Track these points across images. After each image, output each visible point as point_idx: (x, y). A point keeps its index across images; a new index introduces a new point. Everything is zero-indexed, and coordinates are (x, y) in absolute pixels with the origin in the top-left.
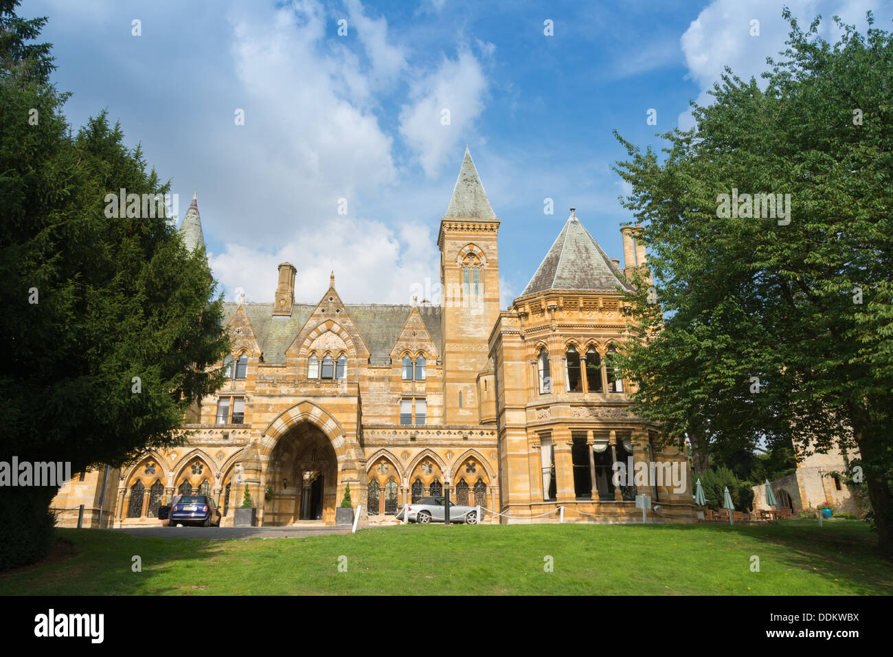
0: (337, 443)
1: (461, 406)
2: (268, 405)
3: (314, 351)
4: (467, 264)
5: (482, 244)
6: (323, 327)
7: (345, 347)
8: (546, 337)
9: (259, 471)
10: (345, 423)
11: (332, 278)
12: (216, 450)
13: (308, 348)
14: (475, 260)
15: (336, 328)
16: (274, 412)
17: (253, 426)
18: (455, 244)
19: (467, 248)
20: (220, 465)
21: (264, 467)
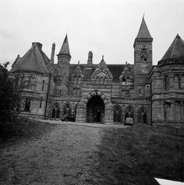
0: (105, 101)
1: (140, 93)
2: (86, 91)
3: (98, 77)
4: (143, 52)
5: (147, 46)
6: (100, 71)
7: (106, 76)
8: (168, 73)
9: (84, 108)
10: (107, 96)
11: (103, 57)
12: (73, 102)
13: (96, 76)
14: (145, 51)
15: (104, 71)
16: (88, 92)
17: (82, 96)
18: (139, 46)
19: (143, 47)
20: (73, 106)
21: (85, 107)
